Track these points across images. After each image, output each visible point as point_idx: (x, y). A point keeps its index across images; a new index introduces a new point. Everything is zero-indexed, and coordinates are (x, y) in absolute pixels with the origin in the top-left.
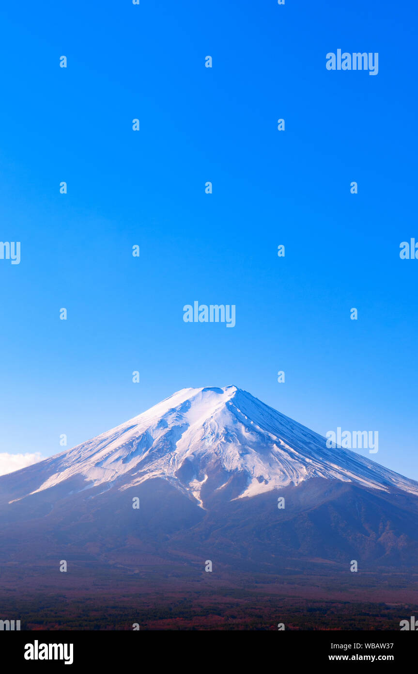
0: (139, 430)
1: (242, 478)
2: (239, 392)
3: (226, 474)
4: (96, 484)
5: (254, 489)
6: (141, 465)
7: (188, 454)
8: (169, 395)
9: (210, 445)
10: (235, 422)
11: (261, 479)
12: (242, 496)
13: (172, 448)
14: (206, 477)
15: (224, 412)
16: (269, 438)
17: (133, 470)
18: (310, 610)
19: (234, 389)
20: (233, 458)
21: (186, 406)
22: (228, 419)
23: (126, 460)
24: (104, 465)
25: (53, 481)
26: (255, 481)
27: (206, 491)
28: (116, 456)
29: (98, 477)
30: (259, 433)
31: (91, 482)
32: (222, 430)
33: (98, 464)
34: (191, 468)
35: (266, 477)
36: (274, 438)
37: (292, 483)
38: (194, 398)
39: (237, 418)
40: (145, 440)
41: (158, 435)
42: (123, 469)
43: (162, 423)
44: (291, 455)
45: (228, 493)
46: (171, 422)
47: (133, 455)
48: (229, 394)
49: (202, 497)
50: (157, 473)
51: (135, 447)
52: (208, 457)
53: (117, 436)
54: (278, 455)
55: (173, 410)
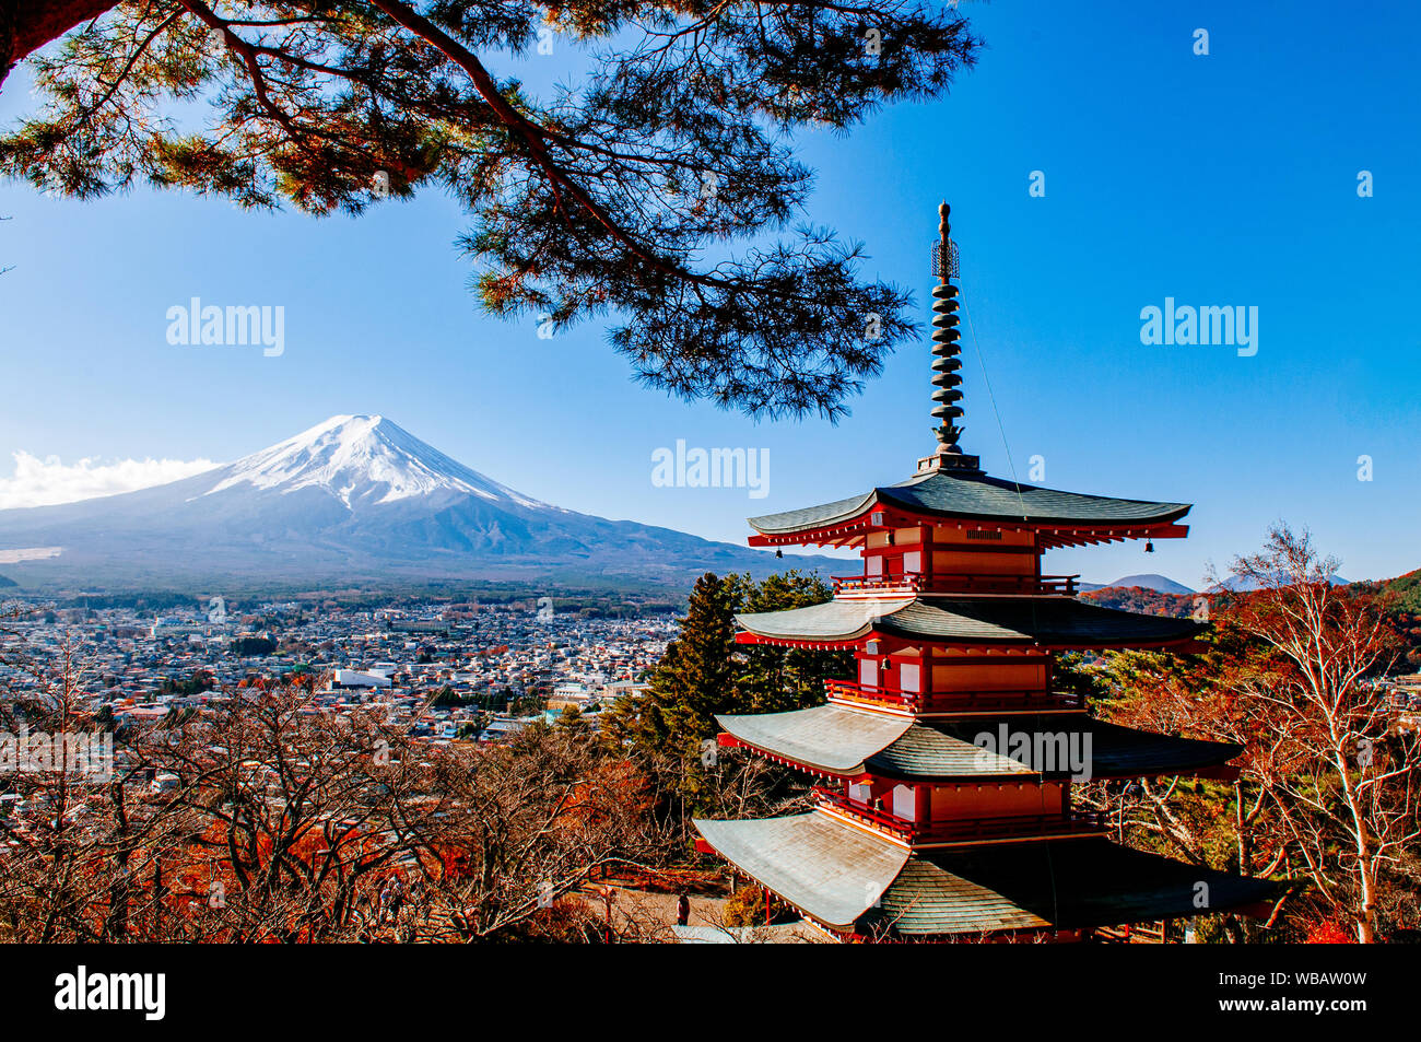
0: (299, 447)
1: (384, 487)
2: (383, 420)
3: (371, 483)
4: (262, 488)
5: (392, 496)
6: (299, 475)
7: (340, 467)
8: (326, 418)
9: (360, 462)
10: (379, 444)
11: (398, 488)
12: (382, 501)
13: (327, 461)
14: (354, 485)
15: (370, 436)
16: (407, 457)
17: (293, 478)
18: (431, 585)
19: (380, 418)
20: (379, 471)
21: (339, 430)
22: (374, 441)
23: (287, 470)
24: (269, 473)
25: (225, 484)
26: (393, 489)
27: (354, 496)
28: (280, 466)
29: (265, 483)
30: (399, 453)
31: (258, 487)
32: (368, 449)
33: (264, 473)
34: (342, 478)
35: (403, 487)
36: (410, 457)
37: (423, 492)
38: (346, 424)
39: (381, 440)
40: (304, 455)
41: (315, 452)
42: (284, 477)
43: (319, 442)
44: (423, 470)
45: (371, 498)
46: (326, 442)
47: (293, 466)
48: (375, 421)
49: (350, 500)
50: (314, 482)
51: (295, 460)
52: (357, 470)
53: (280, 450)
54: (412, 470)
55: (329, 432)
